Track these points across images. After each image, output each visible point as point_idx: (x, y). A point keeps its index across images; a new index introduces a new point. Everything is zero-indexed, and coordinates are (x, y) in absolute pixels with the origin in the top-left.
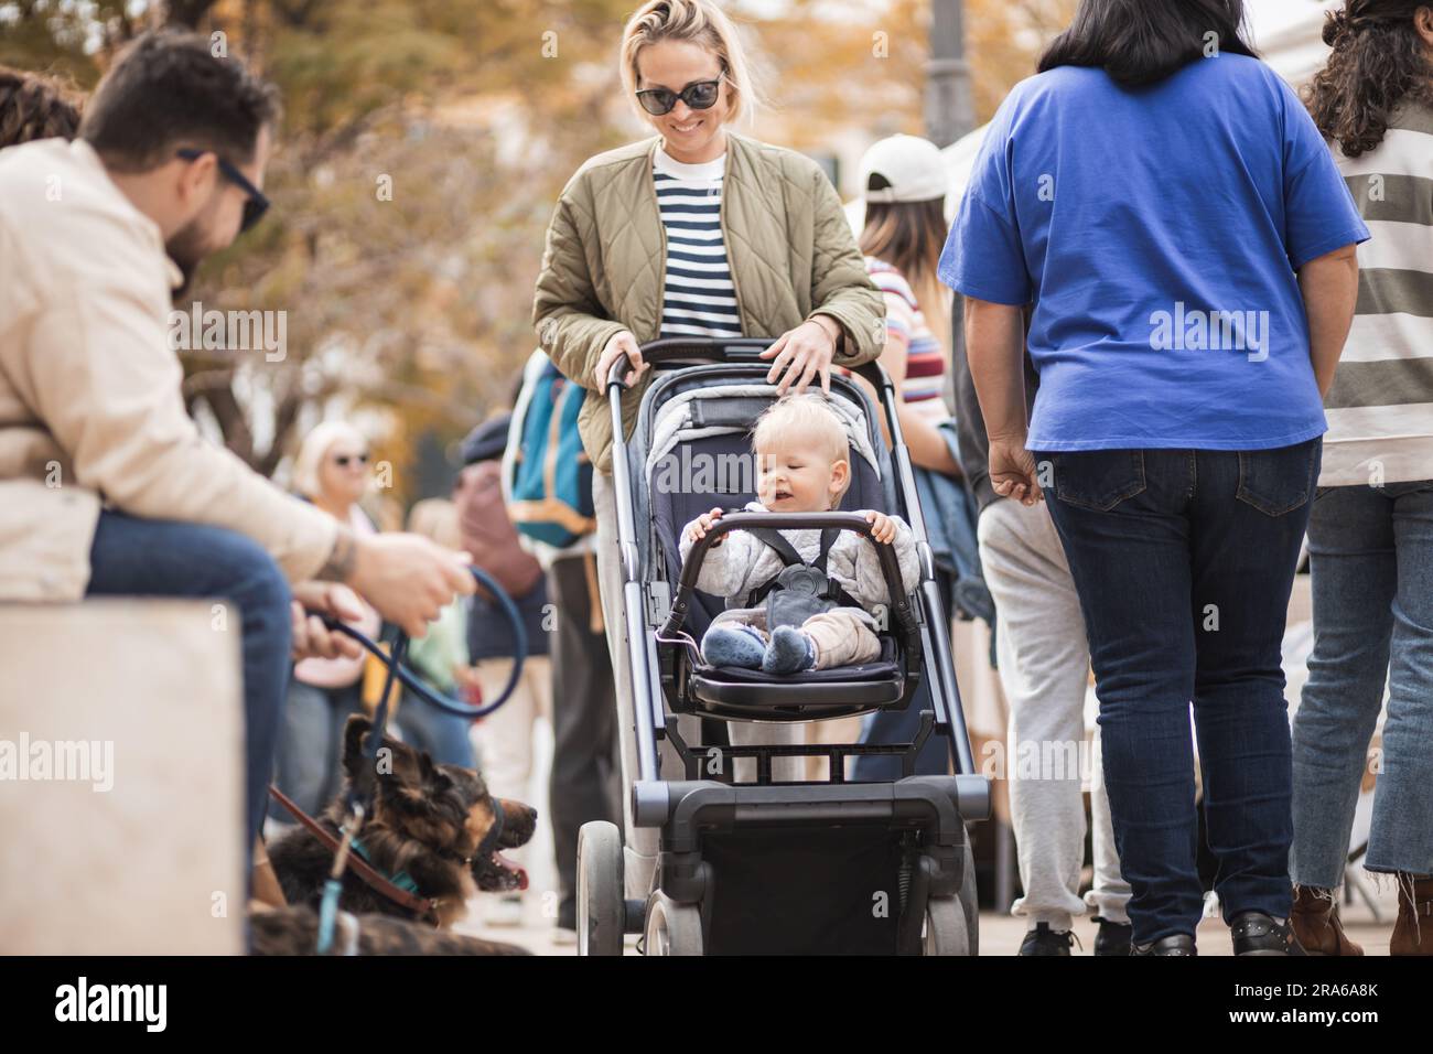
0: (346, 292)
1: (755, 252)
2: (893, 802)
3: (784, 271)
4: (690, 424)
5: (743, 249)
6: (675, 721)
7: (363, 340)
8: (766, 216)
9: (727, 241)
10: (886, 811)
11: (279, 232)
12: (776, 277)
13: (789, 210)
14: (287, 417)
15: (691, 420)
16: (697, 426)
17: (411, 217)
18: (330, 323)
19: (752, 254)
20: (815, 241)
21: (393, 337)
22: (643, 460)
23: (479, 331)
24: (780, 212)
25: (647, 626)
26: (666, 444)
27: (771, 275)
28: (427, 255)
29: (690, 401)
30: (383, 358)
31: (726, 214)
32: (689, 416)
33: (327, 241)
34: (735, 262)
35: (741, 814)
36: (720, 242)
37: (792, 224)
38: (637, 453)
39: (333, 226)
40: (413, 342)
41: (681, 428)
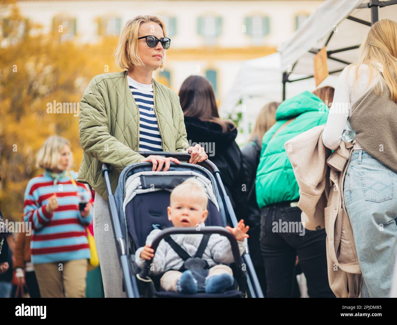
4: (141, 187)
9: (157, 116)
15: (141, 185)
16: (144, 188)
19: (166, 123)
22: (122, 201)
26: (131, 195)
29: (140, 176)
32: (140, 184)
34: (160, 125)
41: (137, 189)
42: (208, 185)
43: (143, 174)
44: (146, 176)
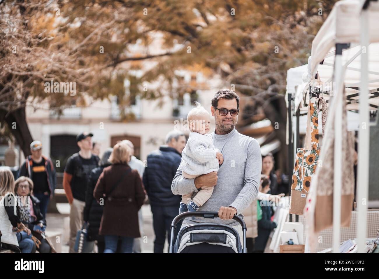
15: (190, 240)
26: (183, 247)
29: (190, 234)
41: (187, 242)
42: (234, 240)
43: (193, 233)
44: (194, 234)
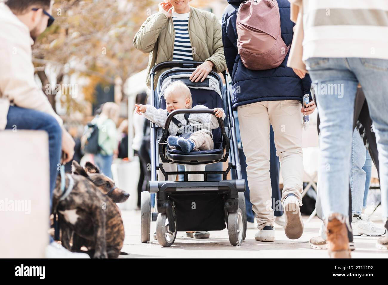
0: (76, 45)
1: (197, 36)
2: (219, 187)
3: (205, 42)
5: (194, 35)
6: (162, 165)
7: (81, 59)
8: (200, 27)
9: (189, 33)
10: (217, 189)
11: (58, 28)
12: (202, 43)
13: (207, 26)
14: (60, 80)
17: (95, 25)
18: (71, 54)
19: (196, 37)
20: (214, 35)
21: (89, 58)
22: (159, 94)
23: (113, 56)
24: (204, 26)
25: (156, 138)
27: (201, 42)
28: (99, 35)
30: (86, 64)
31: (189, 26)
33: (70, 31)
34: (191, 38)
35: (178, 190)
36: (188, 34)
37: (207, 30)
38: (157, 92)
39: (73, 27)
40: (95, 59)
42: (217, 84)
